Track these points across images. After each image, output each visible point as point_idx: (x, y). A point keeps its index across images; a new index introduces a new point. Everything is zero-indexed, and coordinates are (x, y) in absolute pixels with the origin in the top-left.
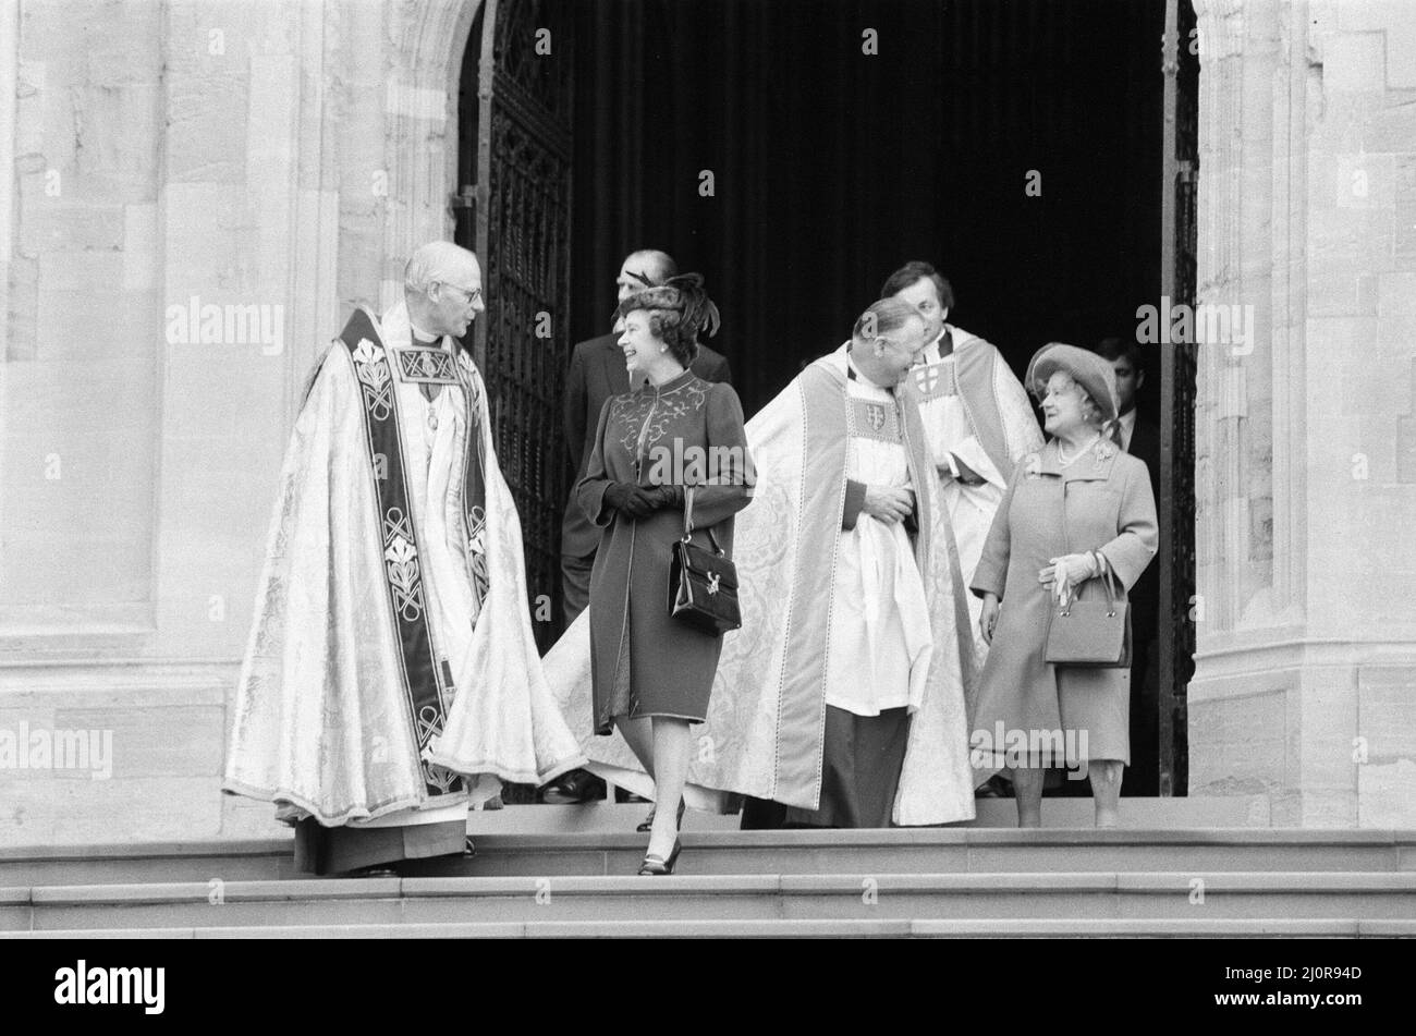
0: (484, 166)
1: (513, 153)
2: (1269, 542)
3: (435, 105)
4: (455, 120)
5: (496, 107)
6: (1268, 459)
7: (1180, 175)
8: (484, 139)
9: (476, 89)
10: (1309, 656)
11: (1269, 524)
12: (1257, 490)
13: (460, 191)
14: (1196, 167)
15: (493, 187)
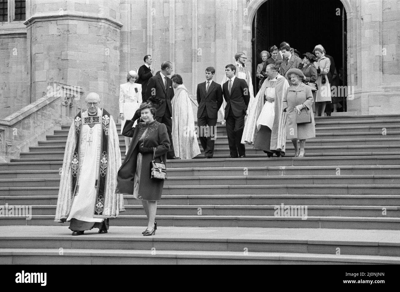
0: (255, 36)
1: (259, 34)
2: (357, 80)
3: (249, 28)
4: (252, 30)
5: (257, 28)
6: (357, 69)
7: (345, 34)
8: (255, 32)
9: (254, 26)
10: (362, 94)
11: (357, 77)
12: (355, 73)
13: (252, 39)
14: (347, 32)
15: (257, 38)
